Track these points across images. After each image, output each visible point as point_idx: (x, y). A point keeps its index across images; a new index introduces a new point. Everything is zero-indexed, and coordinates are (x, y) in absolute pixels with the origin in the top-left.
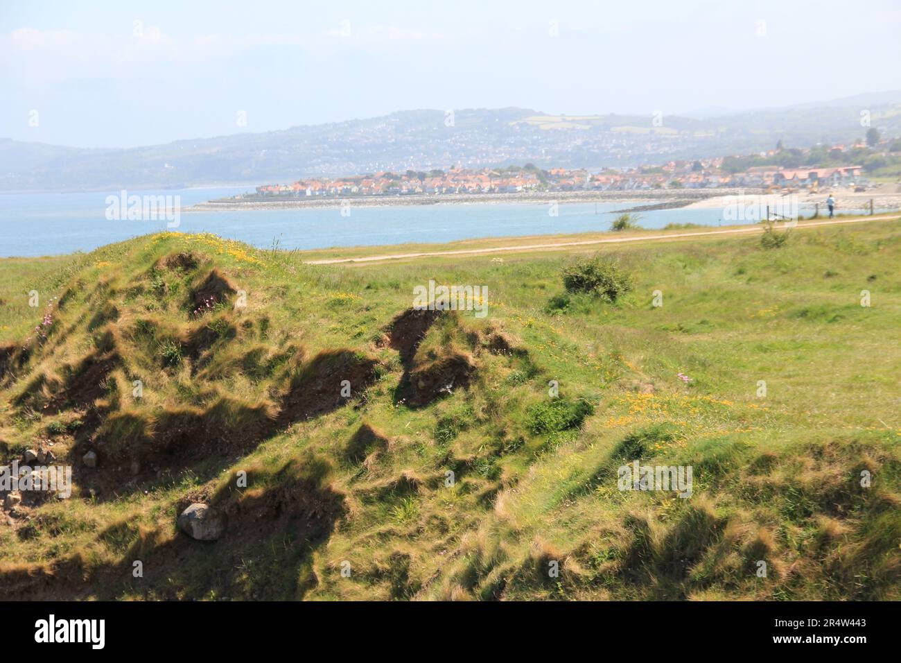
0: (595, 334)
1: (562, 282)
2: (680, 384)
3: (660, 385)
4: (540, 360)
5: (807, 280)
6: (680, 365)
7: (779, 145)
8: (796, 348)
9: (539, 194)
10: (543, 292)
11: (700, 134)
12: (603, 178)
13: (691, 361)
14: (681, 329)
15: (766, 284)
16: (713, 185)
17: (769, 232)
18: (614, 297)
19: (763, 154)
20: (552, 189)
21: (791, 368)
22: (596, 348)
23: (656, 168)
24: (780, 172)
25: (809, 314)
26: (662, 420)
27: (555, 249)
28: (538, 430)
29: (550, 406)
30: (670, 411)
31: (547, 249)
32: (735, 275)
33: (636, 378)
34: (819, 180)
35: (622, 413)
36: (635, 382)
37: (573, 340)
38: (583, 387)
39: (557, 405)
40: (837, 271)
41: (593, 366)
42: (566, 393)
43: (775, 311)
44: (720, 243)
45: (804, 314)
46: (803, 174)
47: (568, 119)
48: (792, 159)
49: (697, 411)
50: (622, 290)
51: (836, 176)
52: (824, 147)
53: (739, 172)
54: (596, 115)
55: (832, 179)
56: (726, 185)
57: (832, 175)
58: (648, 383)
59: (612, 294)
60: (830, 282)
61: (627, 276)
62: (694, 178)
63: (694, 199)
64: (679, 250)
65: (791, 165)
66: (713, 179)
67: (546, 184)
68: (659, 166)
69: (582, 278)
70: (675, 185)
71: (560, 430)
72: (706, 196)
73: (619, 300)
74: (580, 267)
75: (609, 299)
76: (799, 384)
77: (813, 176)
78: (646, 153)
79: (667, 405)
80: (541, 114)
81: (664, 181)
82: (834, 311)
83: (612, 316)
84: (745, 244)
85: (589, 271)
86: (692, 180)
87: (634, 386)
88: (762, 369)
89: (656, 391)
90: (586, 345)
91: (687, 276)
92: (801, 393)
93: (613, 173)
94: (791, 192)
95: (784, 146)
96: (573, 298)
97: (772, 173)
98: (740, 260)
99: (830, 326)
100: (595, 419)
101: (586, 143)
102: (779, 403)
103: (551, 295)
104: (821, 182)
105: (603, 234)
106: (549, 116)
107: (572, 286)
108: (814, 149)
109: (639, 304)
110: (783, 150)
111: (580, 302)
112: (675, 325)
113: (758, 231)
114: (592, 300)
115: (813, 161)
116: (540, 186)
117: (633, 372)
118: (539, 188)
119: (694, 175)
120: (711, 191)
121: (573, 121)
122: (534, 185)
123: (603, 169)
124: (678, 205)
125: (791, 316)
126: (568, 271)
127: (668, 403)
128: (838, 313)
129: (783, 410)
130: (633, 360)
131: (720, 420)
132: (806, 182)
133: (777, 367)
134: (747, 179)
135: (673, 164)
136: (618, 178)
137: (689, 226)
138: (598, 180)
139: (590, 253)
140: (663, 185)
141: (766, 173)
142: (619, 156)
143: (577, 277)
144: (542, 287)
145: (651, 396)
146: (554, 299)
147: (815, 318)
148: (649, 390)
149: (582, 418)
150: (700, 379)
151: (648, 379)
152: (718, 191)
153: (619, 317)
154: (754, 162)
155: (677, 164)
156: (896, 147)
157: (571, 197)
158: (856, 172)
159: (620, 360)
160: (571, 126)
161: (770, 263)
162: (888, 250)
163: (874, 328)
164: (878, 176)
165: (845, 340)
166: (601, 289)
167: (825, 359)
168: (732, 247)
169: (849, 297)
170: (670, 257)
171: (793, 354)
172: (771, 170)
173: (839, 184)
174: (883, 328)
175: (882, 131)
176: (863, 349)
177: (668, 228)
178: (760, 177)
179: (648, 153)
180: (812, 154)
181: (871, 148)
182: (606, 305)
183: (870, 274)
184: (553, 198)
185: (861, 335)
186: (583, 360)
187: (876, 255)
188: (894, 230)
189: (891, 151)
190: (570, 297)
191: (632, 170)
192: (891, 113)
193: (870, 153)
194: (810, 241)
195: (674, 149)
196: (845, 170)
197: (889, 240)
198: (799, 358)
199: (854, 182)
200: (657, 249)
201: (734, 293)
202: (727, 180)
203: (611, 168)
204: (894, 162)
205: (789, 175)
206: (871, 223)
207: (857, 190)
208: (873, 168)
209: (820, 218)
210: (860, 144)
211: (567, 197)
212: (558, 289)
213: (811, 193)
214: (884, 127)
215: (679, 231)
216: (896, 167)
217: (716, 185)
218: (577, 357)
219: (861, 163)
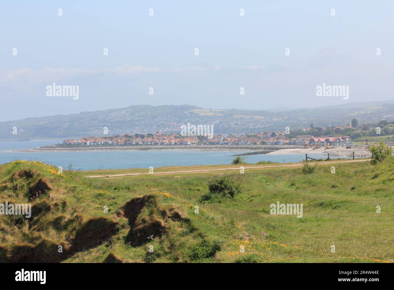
0: (223, 213)
1: (208, 188)
2: (262, 237)
3: (253, 237)
4: (196, 224)
5: (323, 189)
6: (263, 228)
7: (312, 126)
8: (317, 221)
9: (199, 146)
10: (199, 192)
11: (275, 119)
12: (229, 139)
13: (268, 226)
14: (264, 211)
15: (304, 191)
16: (281, 144)
17: (306, 166)
18: (233, 195)
19: (304, 130)
20: (205, 144)
21: (315, 230)
22: (223, 219)
23: (254, 135)
24: (312, 138)
25: (324, 205)
26: (253, 253)
27: (205, 172)
28: (194, 257)
29: (200, 246)
30: (257, 249)
31: (201, 172)
32: (290, 186)
33: (241, 234)
34: (330, 142)
35: (234, 250)
36: (241, 235)
37: (212, 215)
38: (216, 237)
39: (204, 245)
40: (337, 185)
41: (221, 227)
42: (208, 240)
43: (308, 203)
44: (283, 171)
45: (321, 204)
46: (323, 140)
47: (213, 111)
48: (318, 132)
49: (269, 249)
50: (236, 192)
51: (338, 141)
52: (333, 127)
53: (293, 138)
54: (226, 109)
55: (336, 142)
56: (287, 144)
57: (336, 140)
58: (247, 236)
59: (232, 194)
60: (334, 190)
61: (239, 185)
62: (272, 140)
63: (272, 150)
64: (264, 174)
65: (317, 135)
66: (281, 141)
67: (202, 141)
68: (255, 134)
69: (218, 186)
70: (263, 143)
71: (204, 258)
72: (277, 149)
73: (235, 197)
74: (217, 181)
75: (230, 196)
76: (318, 237)
77: (327, 141)
78: (249, 128)
79: (256, 246)
80: (200, 108)
81: (258, 141)
82: (335, 203)
83: (231, 204)
84: (295, 171)
85: (221, 183)
86: (271, 141)
87: (240, 237)
88: (301, 230)
89: (250, 240)
90: (218, 217)
91: (268, 186)
92: (318, 242)
93: (234, 137)
94: (317, 148)
95: (314, 126)
96: (213, 196)
97: (309, 139)
98: (292, 179)
99: (333, 211)
100: (221, 252)
101: (221, 122)
102: (308, 246)
103: (203, 194)
104: (331, 143)
105: (228, 166)
106: (204, 109)
107: (213, 190)
108: (328, 128)
109: (244, 199)
110: (314, 128)
111: (217, 198)
112: (261, 209)
113: (301, 165)
114: (222, 196)
115: (328, 134)
116: (199, 142)
117: (240, 231)
118: (198, 144)
119: (272, 139)
120: (280, 146)
121: (215, 112)
122: (196, 142)
123: (229, 135)
124: (264, 153)
125: (316, 206)
126: (211, 182)
127: (256, 245)
128: (337, 204)
129: (310, 249)
130: (240, 225)
131: (280, 253)
132: (324, 143)
133: (308, 230)
134: (297, 141)
135: (262, 133)
136: (236, 139)
137: (269, 163)
138: (227, 140)
139: (221, 174)
140: (258, 143)
141: (306, 139)
142: (237, 129)
143: (215, 185)
144: (199, 190)
145: (248, 242)
146: (204, 196)
147: (327, 207)
148: (247, 239)
149: (215, 252)
150: (272, 235)
151: (247, 234)
152: (283, 146)
153: (235, 205)
154: (300, 133)
155: (264, 133)
156: (365, 128)
157: (214, 148)
158: (347, 139)
159: (234, 225)
160: (214, 114)
161: (306, 181)
162: (361, 175)
163: (353, 212)
164: (357, 141)
165: (340, 217)
166: (227, 192)
167: (331, 226)
168: (289, 173)
169: (343, 197)
170: (260, 177)
171: (315, 223)
172: (308, 137)
173: (339, 144)
174: (357, 212)
175: (359, 120)
176: (348, 221)
177: (259, 163)
178: (303, 140)
179: (250, 128)
180: (327, 130)
181: (354, 128)
182: (229, 199)
183: (352, 186)
184: (206, 148)
185: (347, 215)
186: (216, 224)
187: (355, 178)
188: (363, 166)
189: (363, 130)
190: (212, 195)
191: (243, 136)
192: (363, 112)
193: (353, 130)
194: (325, 170)
195: (263, 126)
196: (342, 138)
197: (361, 171)
198: (319, 225)
199: (346, 144)
200: (254, 173)
201: (289, 194)
202: (288, 141)
203: (233, 135)
204: (364, 135)
205: (316, 140)
206: (353, 163)
207: (347, 148)
208: (354, 137)
209: (330, 160)
210: (349, 126)
211: (212, 148)
212: (206, 191)
213: (326, 148)
214: (360, 119)
215: (264, 165)
216: (365, 137)
217: (282, 144)
218: (214, 223)
219: (349, 135)
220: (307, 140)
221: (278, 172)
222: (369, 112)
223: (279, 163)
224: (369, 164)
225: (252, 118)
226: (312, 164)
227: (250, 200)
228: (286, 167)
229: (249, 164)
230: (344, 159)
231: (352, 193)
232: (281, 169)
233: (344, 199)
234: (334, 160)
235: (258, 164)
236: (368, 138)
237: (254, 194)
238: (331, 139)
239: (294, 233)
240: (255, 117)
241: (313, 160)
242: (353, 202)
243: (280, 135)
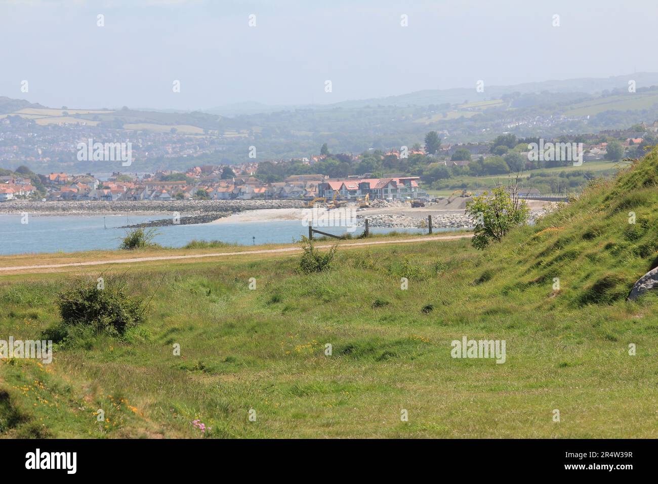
0: (94, 374)
1: (57, 310)
2: (196, 434)
4: (24, 405)
5: (353, 310)
6: (198, 410)
7: (324, 150)
8: (337, 391)
9: (35, 204)
10: (34, 322)
11: (230, 135)
12: (113, 186)
13: (211, 405)
14: (202, 368)
15: (304, 315)
16: (245, 196)
17: (308, 252)
18: (123, 329)
19: (306, 160)
20: (50, 198)
21: (330, 415)
22: (94, 390)
23: (178, 175)
24: (326, 182)
25: (354, 351)
27: (53, 271)
31: (41, 271)
32: (269, 303)
33: (142, 427)
34: (370, 191)
36: (141, 431)
37: (66, 380)
40: (388, 299)
41: (90, 411)
43: (314, 346)
44: (252, 266)
45: (348, 350)
46: (352, 185)
47: (70, 113)
48: (339, 167)
50: (131, 320)
51: (390, 187)
52: (376, 153)
53: (277, 181)
54: (105, 109)
55: (386, 192)
56: (262, 196)
57: (386, 186)
59: (120, 325)
60: (379, 313)
61: (139, 303)
62: (223, 187)
63: (224, 213)
64: (204, 273)
65: (337, 174)
66: (246, 189)
67: (43, 192)
68: (182, 172)
69: (84, 306)
70: (201, 195)
72: (237, 210)
73: (129, 333)
74: (81, 292)
75: (115, 332)
77: (364, 188)
78: (166, 156)
80: (37, 106)
81: (188, 190)
82: (383, 347)
83: (118, 352)
84: (281, 266)
85: (92, 297)
86: (221, 190)
88: (296, 416)
91: (211, 304)
93: (126, 179)
94: (338, 206)
95: (330, 151)
96: (71, 330)
97: (316, 183)
98: (274, 285)
99: (379, 365)
103: (45, 327)
104: (373, 194)
105: (112, 253)
106: (47, 108)
107: (70, 315)
108: (366, 155)
109: (152, 338)
110: (329, 156)
111: (81, 335)
112: (195, 362)
113: (296, 251)
114: (95, 332)
115: (365, 169)
116: (35, 194)
117: (139, 419)
118: (34, 197)
119: (223, 184)
120: (243, 203)
121: (77, 116)
122: (28, 193)
123: (114, 174)
124: (204, 220)
126: (66, 297)
128: (388, 349)
130: (139, 404)
132: (356, 194)
133: (314, 414)
134: (287, 189)
135: (199, 169)
136: (132, 186)
137: (215, 245)
138: (107, 188)
140: (187, 195)
141: (309, 183)
143: (76, 304)
144: (35, 317)
146: (49, 330)
147: (361, 355)
150: (221, 427)
151: (156, 427)
152: (252, 203)
153: (128, 353)
154: (295, 169)
155: (203, 170)
156: (459, 155)
157: (74, 208)
158: (414, 184)
159: (124, 404)
160: (74, 121)
161: (310, 290)
162: (447, 275)
163: (429, 367)
164: (439, 189)
165: (394, 382)
166: (106, 320)
167: (371, 403)
168: (266, 270)
169: (401, 331)
170: (192, 281)
171: (333, 398)
172: (315, 179)
173: (394, 197)
174: (439, 367)
175: (443, 135)
176: (415, 392)
177: (191, 247)
178: (302, 187)
179: (168, 156)
180: (363, 161)
181: (431, 156)
182: (112, 339)
183: (425, 303)
184: (52, 208)
185: (413, 375)
186: (77, 404)
187: (433, 282)
188: (455, 252)
189: (454, 159)
190: (67, 329)
191: (149, 176)
192: (453, 115)
193: (429, 161)
194: (357, 263)
195: (200, 152)
196: (401, 181)
197: (449, 264)
198: (341, 403)
199: (411, 195)
200: (177, 272)
201: (267, 324)
202: (263, 190)
203: (124, 174)
204: (457, 173)
205: (335, 185)
206: (429, 243)
207: (415, 205)
208: (432, 179)
209: (371, 236)
210: (418, 150)
211: (69, 208)
212: (53, 319)
213: (362, 207)
214: (446, 132)
215: (204, 250)
216: (459, 178)
217: (249, 196)
218: (71, 401)
219: (420, 173)
220: (311, 186)
221: (239, 267)
222: (469, 115)
223: (241, 246)
224: (469, 246)
225: (173, 131)
226: (323, 248)
227: (165, 340)
228: (258, 254)
229: (166, 249)
230: (405, 235)
231: (425, 319)
232: (246, 261)
233: (405, 335)
234: (379, 236)
235: (188, 247)
236: (466, 180)
237: (176, 326)
238: (374, 184)
239: (277, 424)
240: (181, 129)
241: (327, 237)
242: (428, 344)
243: (244, 173)
